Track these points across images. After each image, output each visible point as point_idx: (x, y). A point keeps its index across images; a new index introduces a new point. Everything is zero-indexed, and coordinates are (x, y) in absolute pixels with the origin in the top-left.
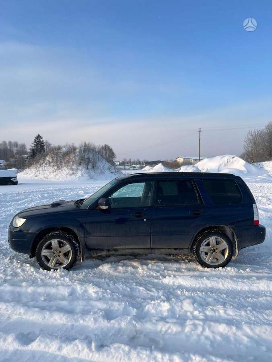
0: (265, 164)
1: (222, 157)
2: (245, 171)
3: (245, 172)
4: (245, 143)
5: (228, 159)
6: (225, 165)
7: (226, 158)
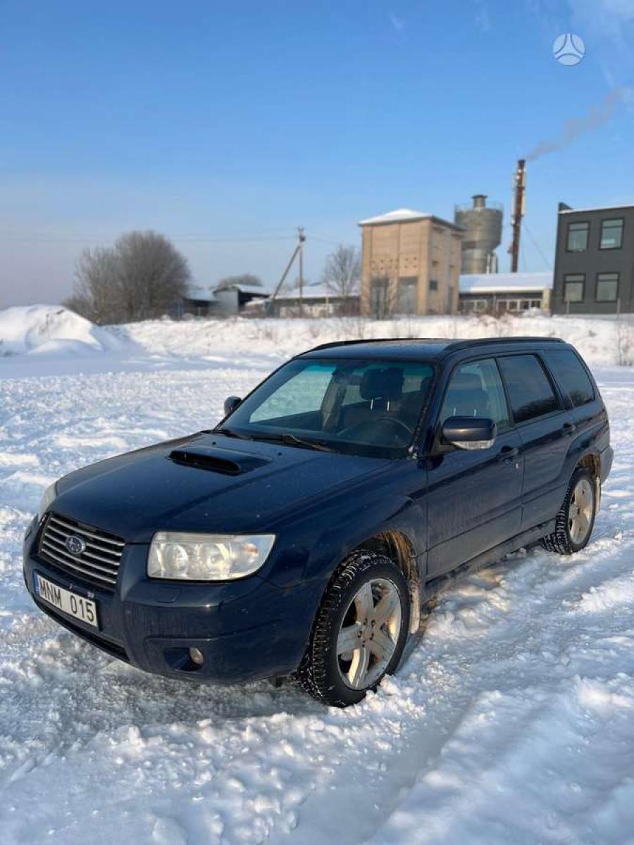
0: (132, 328)
1: (30, 311)
2: (96, 346)
3: (96, 348)
4: (77, 279)
5: (47, 316)
6: (43, 331)
7: (42, 314)
